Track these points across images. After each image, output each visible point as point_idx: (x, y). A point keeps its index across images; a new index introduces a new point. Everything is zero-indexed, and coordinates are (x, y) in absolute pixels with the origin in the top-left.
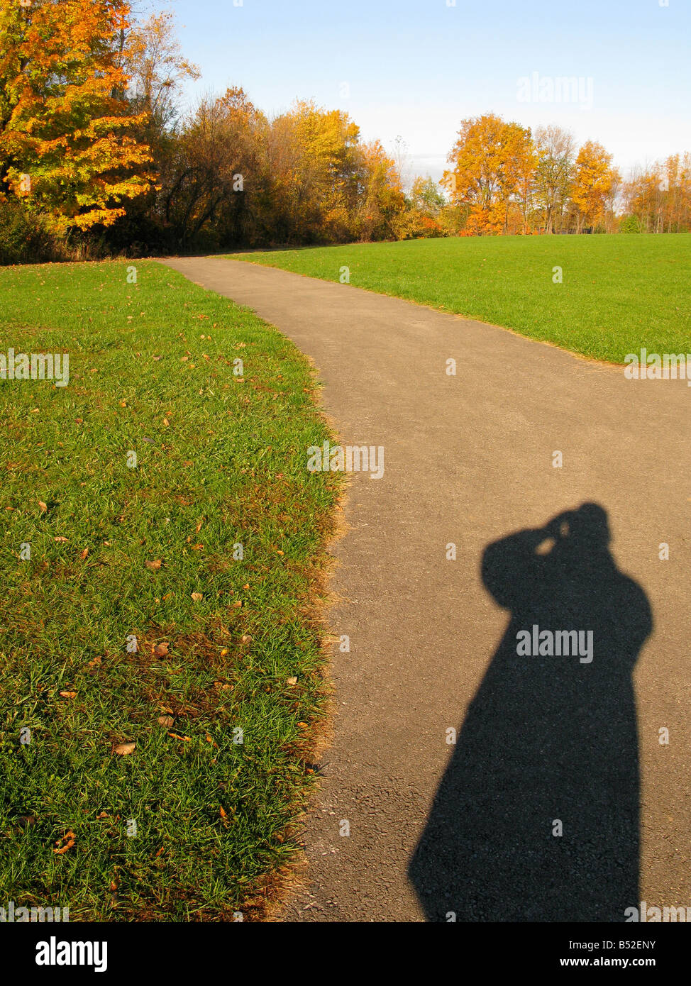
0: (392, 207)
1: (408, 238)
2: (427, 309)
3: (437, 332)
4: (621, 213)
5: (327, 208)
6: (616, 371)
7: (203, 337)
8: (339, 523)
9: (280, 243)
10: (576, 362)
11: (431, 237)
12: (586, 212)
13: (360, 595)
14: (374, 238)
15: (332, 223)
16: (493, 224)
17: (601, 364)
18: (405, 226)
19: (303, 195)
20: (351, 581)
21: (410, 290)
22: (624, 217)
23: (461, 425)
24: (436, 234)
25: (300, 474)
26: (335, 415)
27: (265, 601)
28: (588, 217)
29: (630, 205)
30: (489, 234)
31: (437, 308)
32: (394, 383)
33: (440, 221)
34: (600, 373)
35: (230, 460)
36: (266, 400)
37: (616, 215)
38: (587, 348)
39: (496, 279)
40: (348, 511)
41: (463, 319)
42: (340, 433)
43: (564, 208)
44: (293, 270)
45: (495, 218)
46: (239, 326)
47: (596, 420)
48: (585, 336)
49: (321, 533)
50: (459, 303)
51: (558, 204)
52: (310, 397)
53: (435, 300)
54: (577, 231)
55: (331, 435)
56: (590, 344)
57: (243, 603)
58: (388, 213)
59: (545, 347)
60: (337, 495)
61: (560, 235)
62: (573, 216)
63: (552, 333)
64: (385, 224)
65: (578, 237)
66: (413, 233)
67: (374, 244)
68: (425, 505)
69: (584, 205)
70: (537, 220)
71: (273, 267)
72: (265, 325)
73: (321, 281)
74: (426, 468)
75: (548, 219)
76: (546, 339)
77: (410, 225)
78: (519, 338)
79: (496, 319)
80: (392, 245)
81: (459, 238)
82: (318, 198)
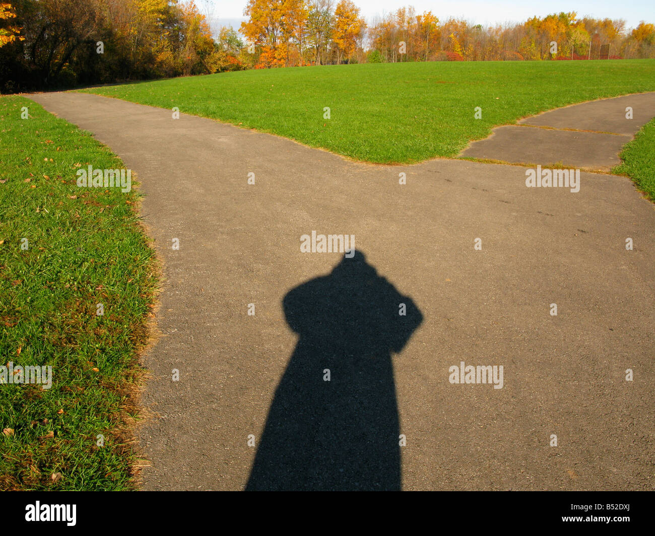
0: (205, 50)
1: (218, 71)
2: (229, 126)
3: (236, 145)
4: (368, 49)
5: (157, 52)
6: (377, 170)
7: (46, 159)
8: (152, 330)
9: (123, 79)
10: (345, 164)
11: (234, 70)
12: (343, 49)
13: (169, 408)
14: (193, 73)
15: (162, 63)
16: (278, 60)
17: (365, 164)
18: (215, 63)
19: (139, 43)
20: (161, 394)
21: (216, 111)
22: (370, 51)
23: (256, 225)
24: (238, 68)
25: (118, 284)
26: (151, 224)
27: (77, 427)
28: (345, 52)
29: (374, 44)
30: (276, 67)
31: (237, 125)
32: (202, 191)
33: (240, 58)
34: (366, 172)
35: (56, 275)
36: (94, 214)
37: (365, 51)
38: (352, 152)
39: (281, 100)
40: (160, 317)
41: (257, 133)
42: (155, 240)
43: (328, 46)
44: (130, 99)
45: (280, 55)
46: (78, 149)
47: (366, 212)
48: (350, 142)
49: (135, 345)
50: (253, 121)
51: (323, 44)
52: (132, 208)
53: (236, 119)
54: (338, 63)
55: (147, 242)
56: (355, 149)
57: (56, 434)
58: (202, 54)
59: (321, 152)
60: (150, 303)
61: (326, 66)
62: (334, 52)
63: (325, 141)
64: (201, 63)
65: (339, 67)
66: (221, 68)
67: (194, 77)
68: (227, 305)
69: (342, 44)
70: (309, 57)
71: (114, 97)
72: (100, 146)
73: (150, 107)
74: (228, 268)
75: (317, 54)
76: (321, 146)
77: (219, 62)
78: (300, 145)
79: (282, 132)
80: (205, 78)
81: (255, 71)
82: (150, 45)
